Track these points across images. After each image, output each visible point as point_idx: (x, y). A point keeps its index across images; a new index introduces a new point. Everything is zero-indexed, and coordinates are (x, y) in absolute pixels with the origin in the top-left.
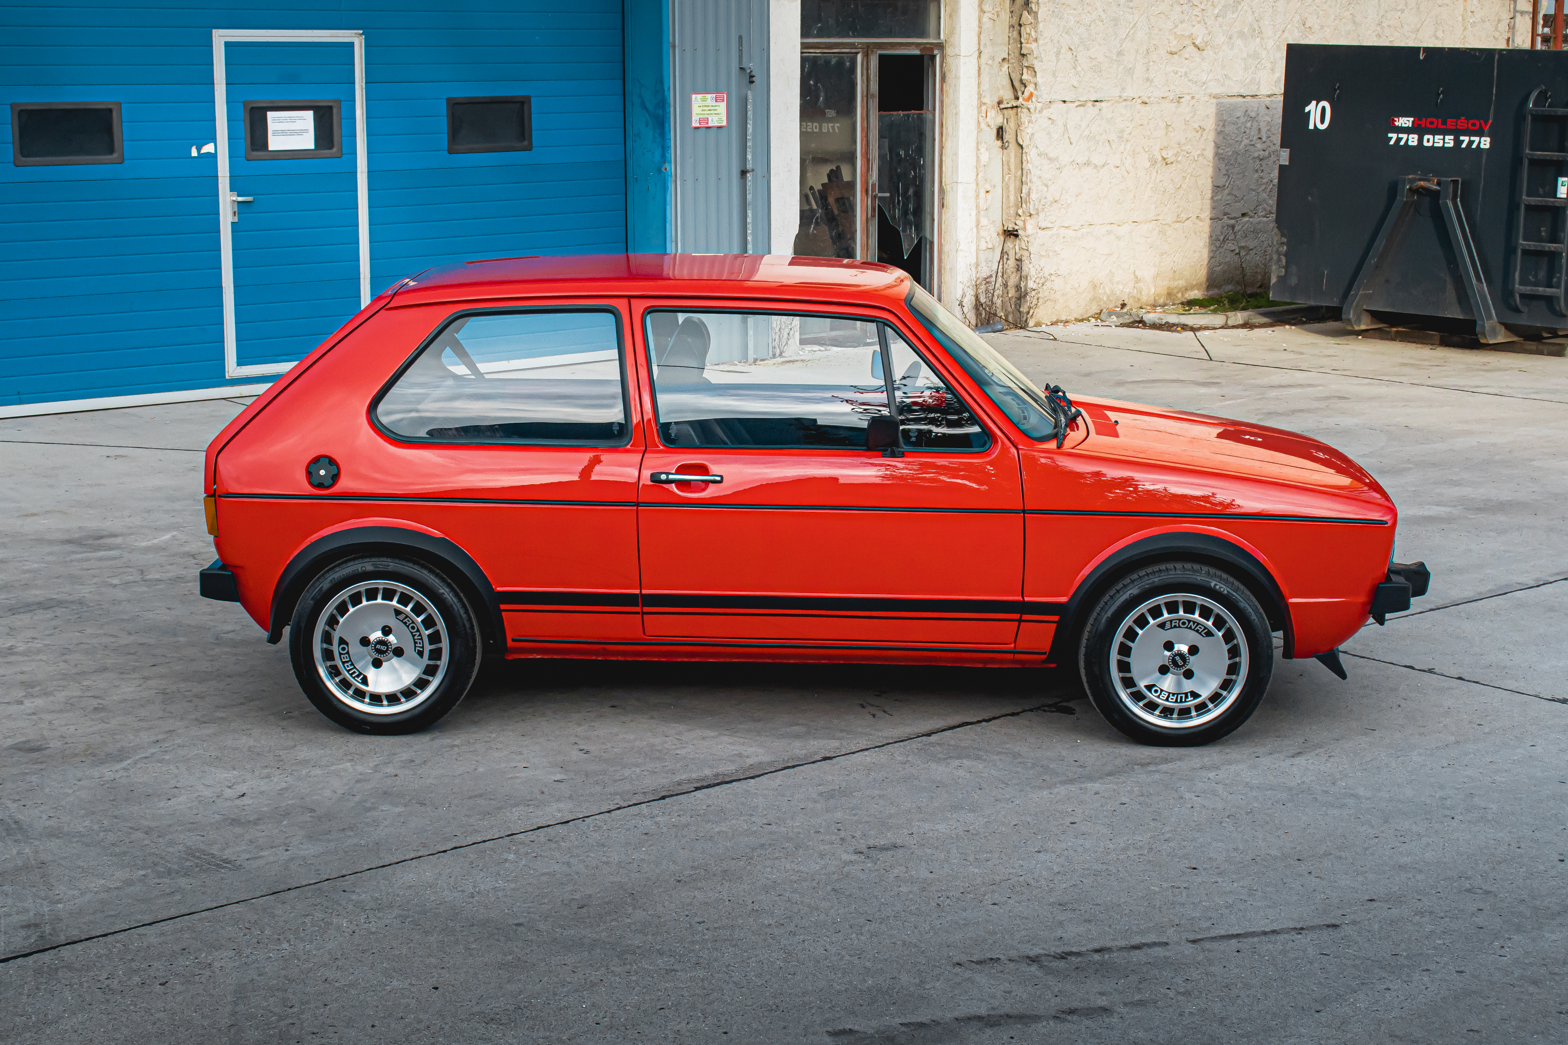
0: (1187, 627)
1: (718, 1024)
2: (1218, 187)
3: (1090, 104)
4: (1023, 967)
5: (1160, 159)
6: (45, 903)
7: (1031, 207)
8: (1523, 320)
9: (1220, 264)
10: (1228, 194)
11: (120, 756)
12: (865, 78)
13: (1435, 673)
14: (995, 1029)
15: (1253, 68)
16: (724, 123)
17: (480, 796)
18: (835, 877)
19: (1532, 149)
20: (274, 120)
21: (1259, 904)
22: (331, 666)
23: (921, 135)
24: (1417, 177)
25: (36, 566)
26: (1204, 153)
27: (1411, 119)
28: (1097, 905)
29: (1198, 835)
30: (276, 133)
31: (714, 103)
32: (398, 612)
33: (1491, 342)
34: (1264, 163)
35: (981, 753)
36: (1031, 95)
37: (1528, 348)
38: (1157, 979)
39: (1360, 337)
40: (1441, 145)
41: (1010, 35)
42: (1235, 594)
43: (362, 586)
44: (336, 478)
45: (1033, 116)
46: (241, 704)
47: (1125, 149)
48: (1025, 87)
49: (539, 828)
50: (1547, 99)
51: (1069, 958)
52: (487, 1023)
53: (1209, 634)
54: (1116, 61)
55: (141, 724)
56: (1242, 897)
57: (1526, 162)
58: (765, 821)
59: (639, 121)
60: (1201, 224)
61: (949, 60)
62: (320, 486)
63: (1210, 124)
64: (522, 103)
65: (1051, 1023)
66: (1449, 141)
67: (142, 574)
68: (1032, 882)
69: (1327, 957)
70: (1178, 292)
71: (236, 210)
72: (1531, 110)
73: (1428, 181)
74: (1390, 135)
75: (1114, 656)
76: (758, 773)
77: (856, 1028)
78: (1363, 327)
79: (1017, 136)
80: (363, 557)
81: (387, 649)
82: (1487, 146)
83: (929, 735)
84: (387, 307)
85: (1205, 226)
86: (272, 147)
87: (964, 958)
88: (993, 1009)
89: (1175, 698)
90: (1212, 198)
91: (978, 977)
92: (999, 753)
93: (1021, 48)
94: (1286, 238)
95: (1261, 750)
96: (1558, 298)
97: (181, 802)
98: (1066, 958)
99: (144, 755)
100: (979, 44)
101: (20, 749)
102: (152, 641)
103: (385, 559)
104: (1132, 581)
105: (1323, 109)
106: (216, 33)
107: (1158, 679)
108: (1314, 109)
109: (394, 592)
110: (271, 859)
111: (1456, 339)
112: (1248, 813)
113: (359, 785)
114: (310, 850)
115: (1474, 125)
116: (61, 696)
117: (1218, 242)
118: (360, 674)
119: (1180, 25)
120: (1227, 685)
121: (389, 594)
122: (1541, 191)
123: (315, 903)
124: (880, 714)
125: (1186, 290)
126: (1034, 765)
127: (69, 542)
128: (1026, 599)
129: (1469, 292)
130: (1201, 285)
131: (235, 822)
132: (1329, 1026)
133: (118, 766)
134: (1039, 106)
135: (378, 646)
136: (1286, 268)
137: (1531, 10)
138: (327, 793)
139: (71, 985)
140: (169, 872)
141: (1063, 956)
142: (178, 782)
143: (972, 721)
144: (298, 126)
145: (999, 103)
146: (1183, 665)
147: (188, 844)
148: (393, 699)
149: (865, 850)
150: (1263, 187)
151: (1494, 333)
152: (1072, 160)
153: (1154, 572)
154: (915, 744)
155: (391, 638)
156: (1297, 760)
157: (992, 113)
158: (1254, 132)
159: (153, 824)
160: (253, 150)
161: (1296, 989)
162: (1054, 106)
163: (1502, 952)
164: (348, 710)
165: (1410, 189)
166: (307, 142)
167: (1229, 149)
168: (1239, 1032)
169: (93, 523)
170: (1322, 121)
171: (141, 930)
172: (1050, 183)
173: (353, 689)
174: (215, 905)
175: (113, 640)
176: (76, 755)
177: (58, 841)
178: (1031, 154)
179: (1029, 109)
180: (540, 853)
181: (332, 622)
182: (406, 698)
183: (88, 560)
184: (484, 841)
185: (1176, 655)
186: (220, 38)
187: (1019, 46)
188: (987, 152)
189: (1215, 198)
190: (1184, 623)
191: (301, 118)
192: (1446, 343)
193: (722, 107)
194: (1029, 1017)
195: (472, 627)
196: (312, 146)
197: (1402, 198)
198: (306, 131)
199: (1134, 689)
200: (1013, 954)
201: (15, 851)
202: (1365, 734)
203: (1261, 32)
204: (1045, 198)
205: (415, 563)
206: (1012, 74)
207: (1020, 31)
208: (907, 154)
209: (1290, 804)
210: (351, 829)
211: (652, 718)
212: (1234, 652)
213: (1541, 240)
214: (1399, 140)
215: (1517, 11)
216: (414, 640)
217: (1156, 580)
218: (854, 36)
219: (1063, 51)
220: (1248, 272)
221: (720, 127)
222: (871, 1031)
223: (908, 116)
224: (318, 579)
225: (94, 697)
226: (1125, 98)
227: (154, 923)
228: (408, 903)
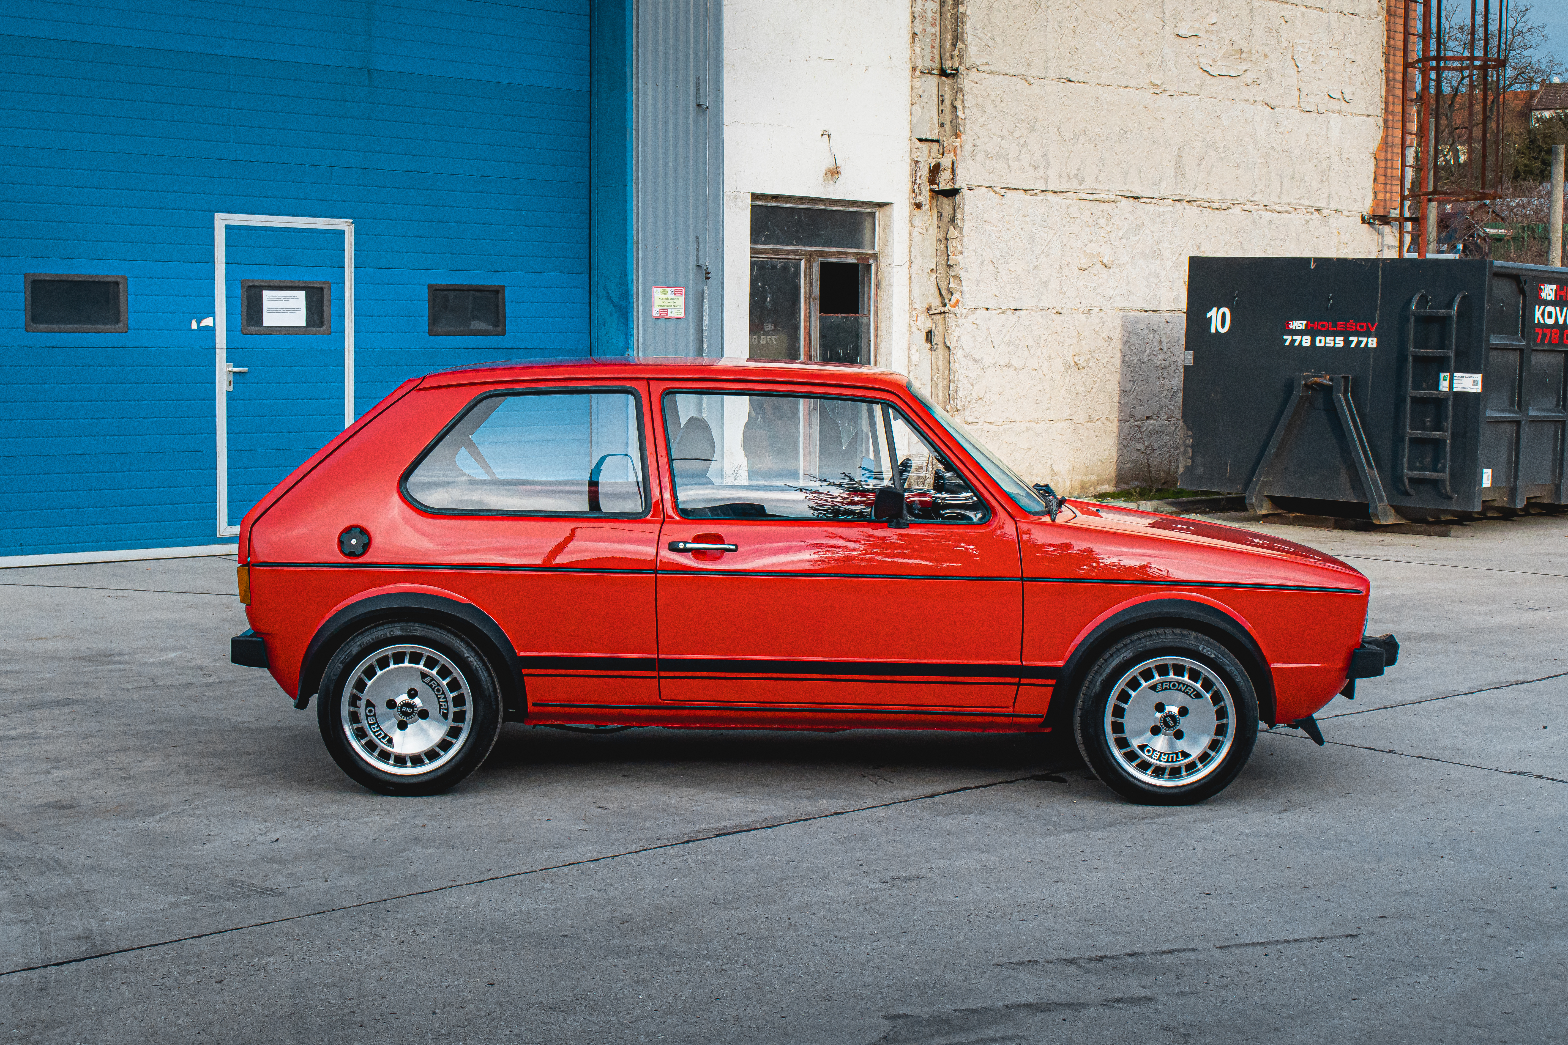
0: (1177, 690)
1: (775, 1011)
2: (1125, 391)
3: (1010, 312)
4: (1061, 967)
5: (1073, 364)
6: (93, 921)
7: (958, 403)
8: (1412, 503)
9: (1128, 462)
10: (1134, 399)
11: (152, 811)
12: (807, 282)
13: (1395, 753)
14: (1046, 1014)
15: (1154, 286)
16: (682, 315)
17: (509, 841)
18: (865, 900)
19: (1415, 347)
20: (269, 297)
21: (1275, 920)
22: (357, 729)
23: (858, 336)
24: (1311, 374)
25: (50, 675)
26: (1113, 360)
27: (1304, 323)
28: (1122, 921)
29: (1205, 869)
30: (270, 310)
31: (674, 296)
32: (424, 675)
33: (1384, 523)
34: (1165, 371)
35: (984, 810)
36: (958, 302)
37: (1415, 529)
38: (1193, 976)
39: (1261, 522)
40: (1332, 345)
41: (938, 248)
42: (1221, 657)
43: (389, 650)
44: (367, 546)
45: (960, 321)
46: (266, 774)
47: (1042, 353)
48: (952, 294)
49: (570, 864)
50: (1428, 302)
51: (1104, 960)
52: (547, 1011)
53: (1198, 696)
54: (1033, 274)
55: (169, 789)
56: (1260, 915)
57: (1411, 358)
58: (789, 859)
59: (604, 311)
60: (1110, 424)
61: (883, 269)
62: (352, 555)
63: (1117, 335)
64: (497, 292)
65: (1100, 1009)
66: (1340, 342)
67: (153, 681)
68: (1055, 904)
69: (1352, 959)
70: (1090, 486)
71: (231, 379)
72: (1414, 312)
73: (1322, 377)
74: (1285, 337)
75: (1109, 719)
76: (774, 824)
77: (910, 1013)
78: (1265, 512)
79: (945, 338)
80: (391, 622)
81: (413, 712)
82: (1375, 346)
83: (932, 796)
84: (418, 388)
85: (1113, 427)
86: (266, 323)
87: (1003, 961)
88: (1040, 998)
89: (1166, 758)
90: (1119, 402)
91: (1020, 975)
92: (1001, 810)
93: (948, 259)
94: (1192, 431)
95: (1248, 808)
96: (1443, 481)
97: (215, 845)
98: (1101, 961)
99: (175, 811)
100: (910, 255)
101: (52, 807)
102: (168, 729)
103: (412, 624)
104: (1125, 646)
105: (1224, 314)
106: (217, 216)
107: (1150, 739)
108: (1215, 315)
109: (420, 656)
110: (312, 887)
111: (1350, 522)
112: (1248, 854)
113: (389, 833)
114: (348, 880)
115: (1362, 327)
116: (88, 768)
117: (1125, 441)
118: (386, 735)
119: (1089, 244)
120: (1215, 745)
121: (415, 658)
122: (1424, 384)
123: (361, 920)
124: (880, 781)
125: (1098, 484)
126: (1036, 819)
127: (80, 658)
128: (1025, 663)
129: (1362, 478)
130: (1110, 480)
131: (271, 860)
132: (1369, 1010)
133: (151, 819)
134: (965, 311)
135: (404, 709)
136: (1192, 458)
137: (1397, 244)
138: (359, 839)
139: (128, 984)
140: (213, 898)
141: (1099, 959)
142: (211, 831)
143: (970, 786)
144: (291, 304)
145: (929, 309)
146: (1174, 726)
147: (228, 877)
148: (417, 760)
149: (890, 881)
150: (1165, 393)
151: (1386, 516)
152: (994, 362)
153: (1145, 637)
154: (920, 803)
155: (417, 701)
156: (1284, 815)
157: (922, 318)
158: (1155, 343)
159: (191, 862)
160: (249, 325)
161: (1329, 982)
162: (978, 312)
163: (1518, 954)
164: (373, 771)
165: (1305, 385)
166: (299, 319)
167: (1134, 358)
168: (1282, 1015)
169: (100, 644)
170: (1223, 325)
171: (191, 941)
172: (975, 382)
173: (378, 750)
174: (262, 922)
175: (132, 728)
176: (108, 811)
177: (98, 874)
178: (958, 355)
179: (955, 314)
180: (575, 882)
181: (360, 685)
182: (429, 760)
183: (98, 671)
184: (519, 874)
185: (1167, 716)
186: (222, 221)
187: (946, 258)
188: (918, 353)
189: (1122, 402)
190: (1174, 686)
191: (294, 298)
192: (1340, 526)
193: (681, 300)
194: (1077, 1005)
195: (495, 690)
196: (303, 323)
197: (1298, 393)
198: (298, 309)
199: (1128, 750)
200: (1049, 957)
201: (57, 883)
202: (1343, 796)
203: (1160, 254)
204: (971, 395)
205: (441, 628)
206: (939, 283)
207: (947, 244)
208: (845, 353)
209: (1285, 847)
210: (387, 865)
211: (664, 784)
212: (1221, 714)
213: (1425, 428)
214: (1293, 341)
215: (1385, 245)
216: (439, 702)
217: (1147, 643)
218: (797, 245)
219: (985, 263)
220: (1154, 470)
221: (678, 318)
222: (925, 1016)
223: (846, 318)
224: (347, 644)
225: (120, 769)
226: (1041, 308)
227: (203, 936)
228: (452, 920)
